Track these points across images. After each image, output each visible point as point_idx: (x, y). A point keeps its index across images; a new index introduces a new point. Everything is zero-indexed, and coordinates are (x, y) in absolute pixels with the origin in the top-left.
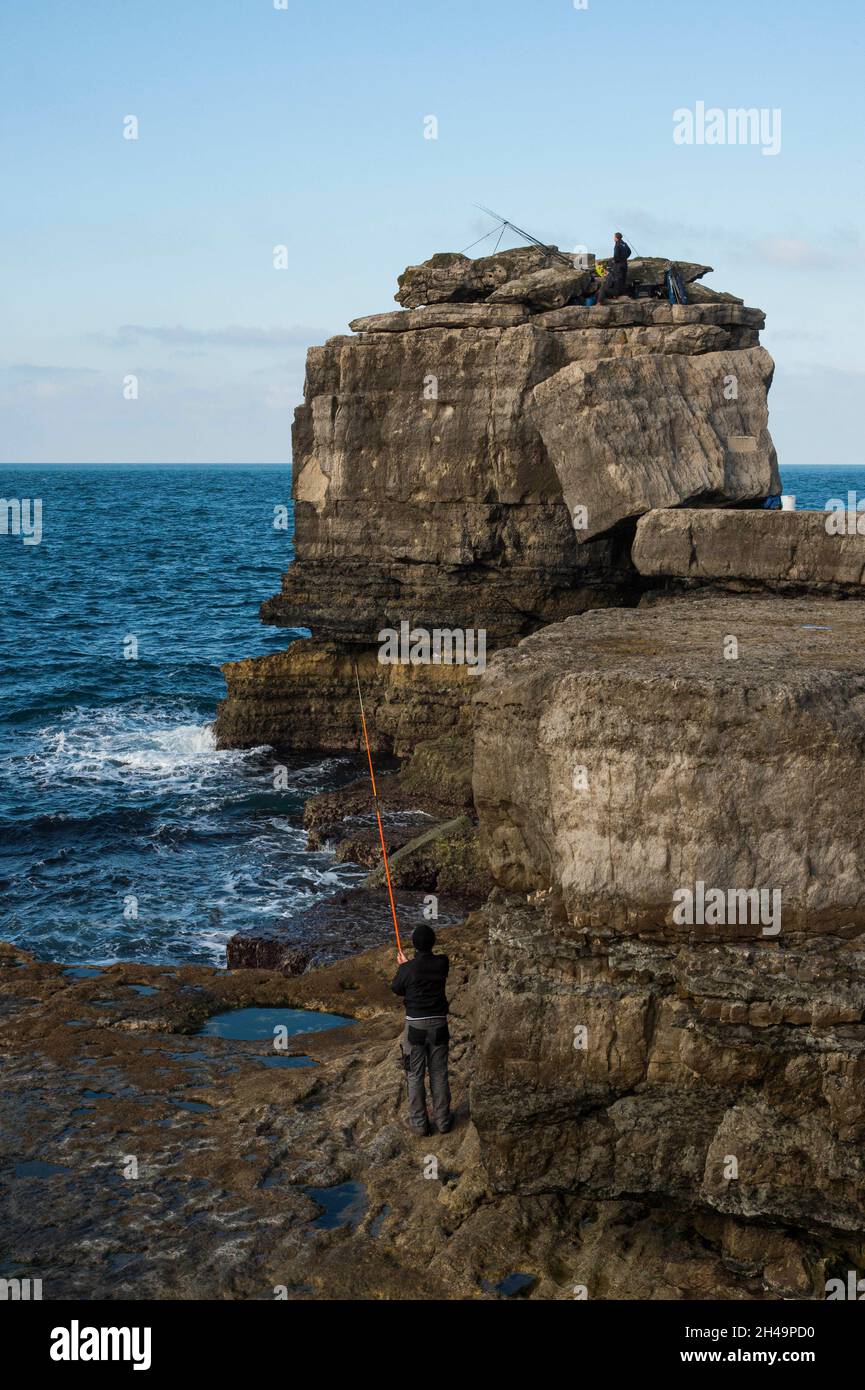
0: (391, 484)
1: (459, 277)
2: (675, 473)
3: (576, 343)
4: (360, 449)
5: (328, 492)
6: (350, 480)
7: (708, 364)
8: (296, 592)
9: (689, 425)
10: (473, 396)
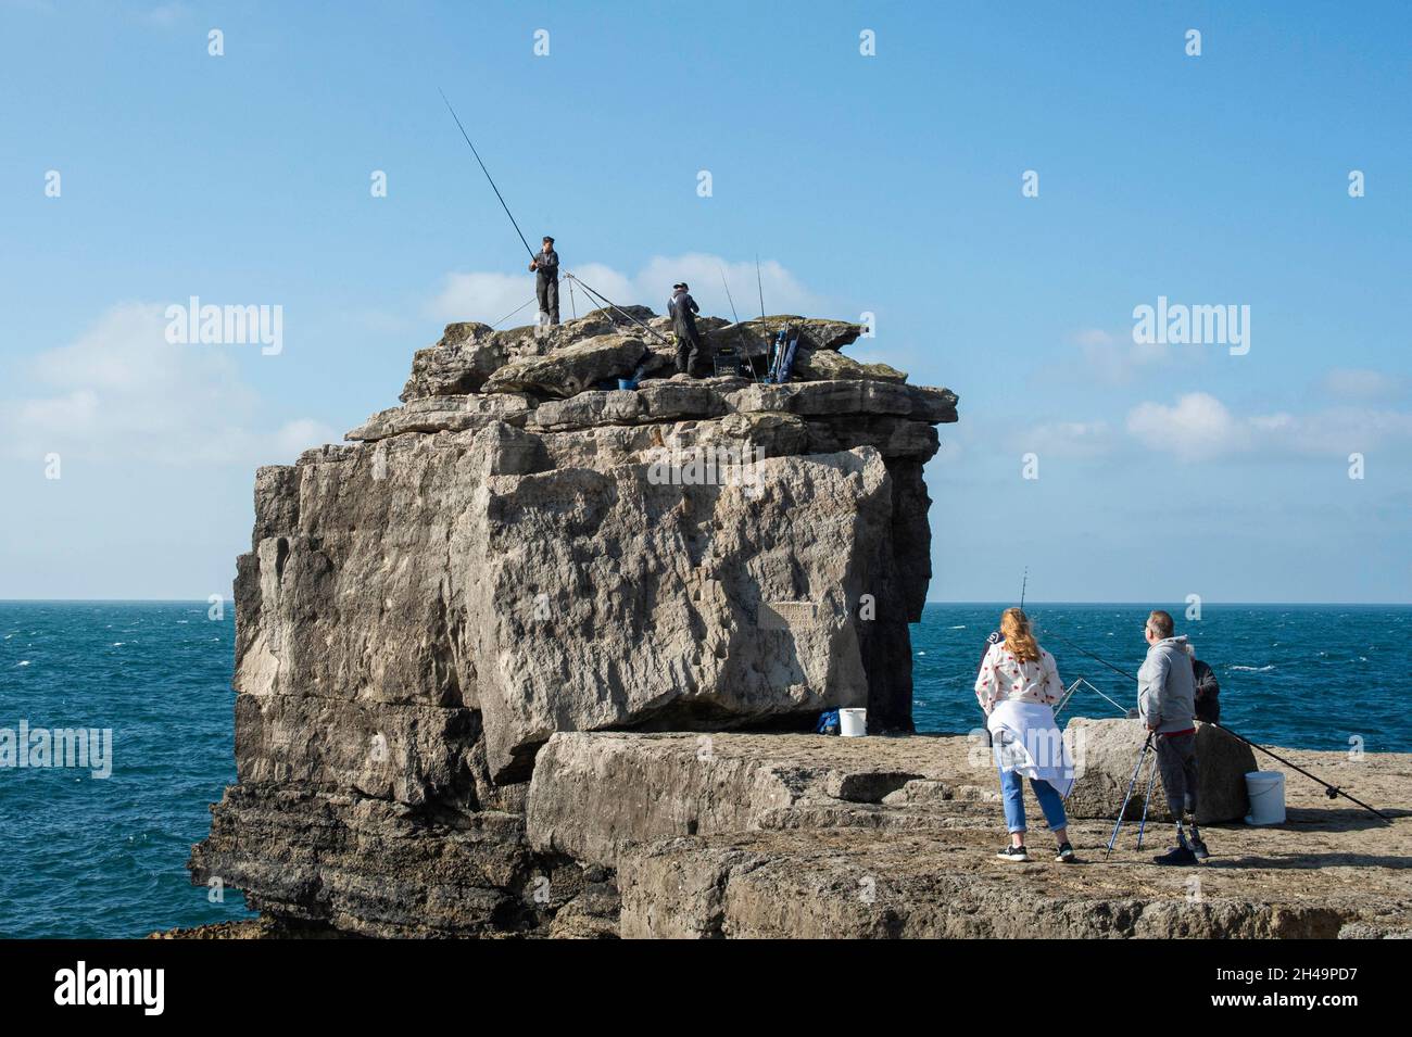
0: (340, 673)
1: (469, 358)
4: (314, 617)
5: (276, 682)
6: (297, 663)
8: (223, 832)
10: (428, 536)
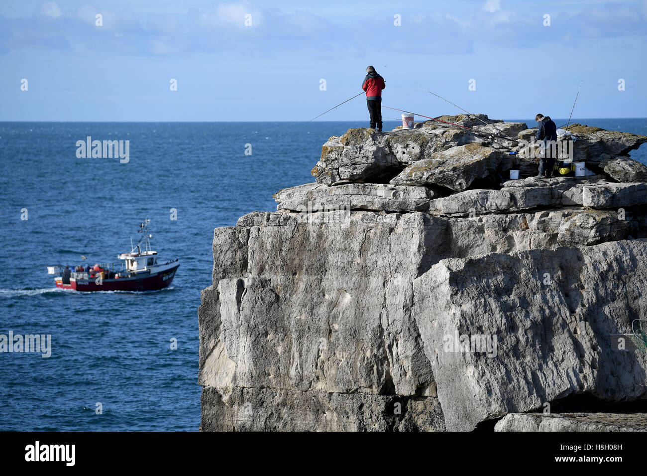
0: (293, 373)
1: (370, 156)
2: (539, 373)
3: (472, 230)
4: (266, 334)
5: (235, 378)
6: (256, 365)
7: (599, 256)
9: (565, 325)
10: (367, 283)
